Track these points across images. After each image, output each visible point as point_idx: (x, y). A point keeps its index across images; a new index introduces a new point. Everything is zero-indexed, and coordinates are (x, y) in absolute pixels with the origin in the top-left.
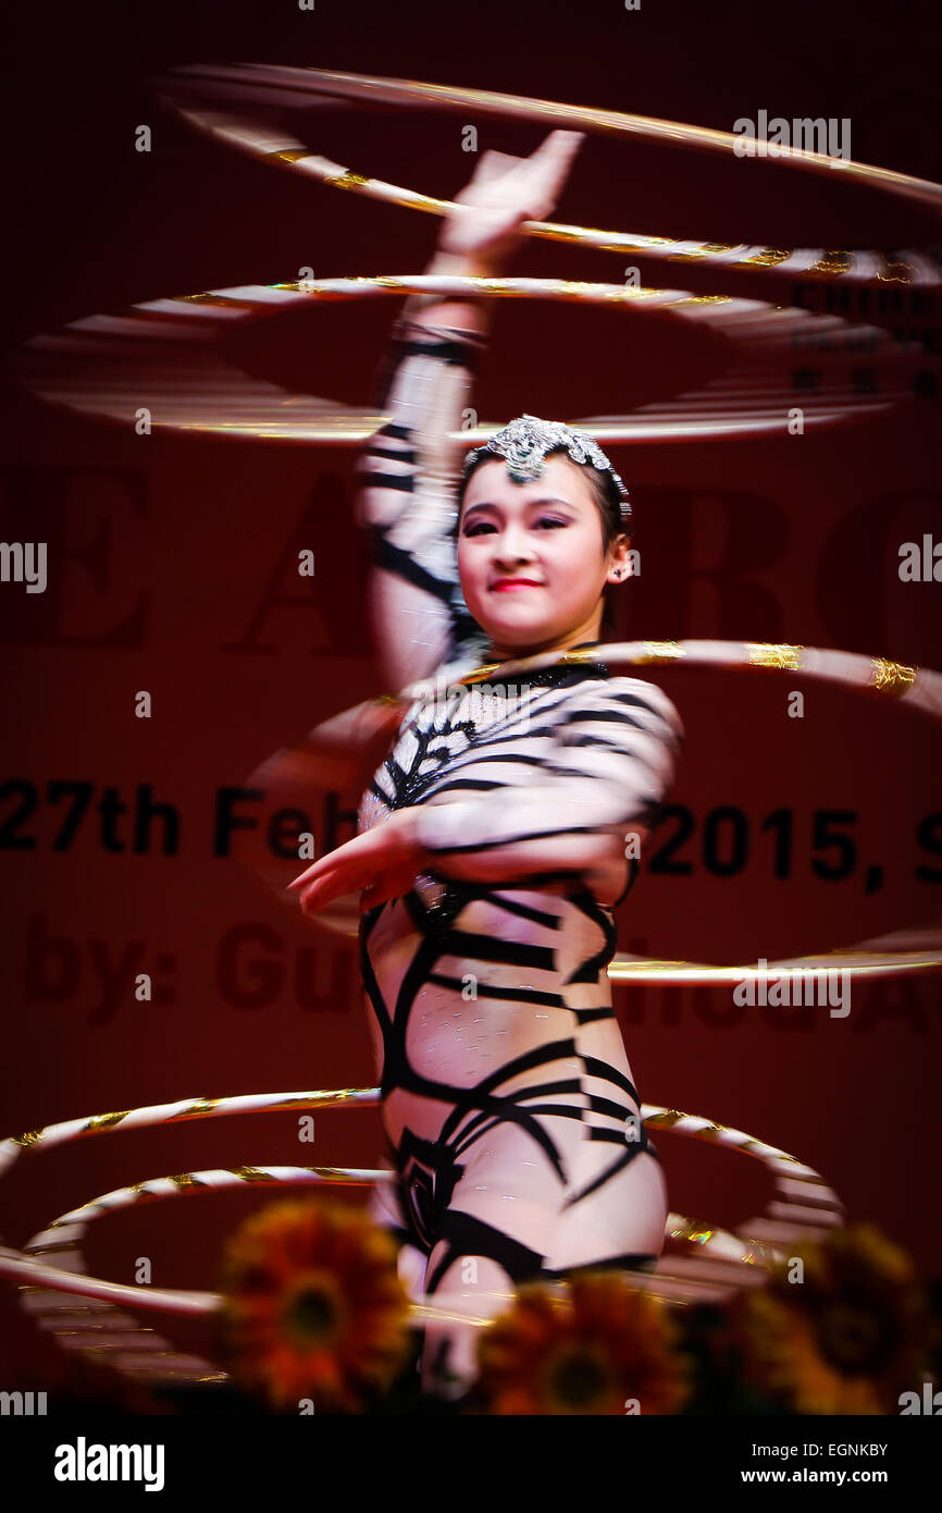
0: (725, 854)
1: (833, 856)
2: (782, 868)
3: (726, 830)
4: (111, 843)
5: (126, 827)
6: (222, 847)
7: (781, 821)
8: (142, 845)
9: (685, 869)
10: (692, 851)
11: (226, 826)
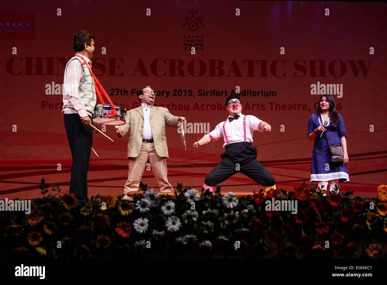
0: (180, 94)
1: (190, 94)
2: (185, 95)
3: (180, 91)
4: (122, 95)
5: (123, 93)
6: (132, 95)
7: (185, 91)
8: (125, 95)
9: (176, 95)
10: (177, 94)
11: (132, 93)
